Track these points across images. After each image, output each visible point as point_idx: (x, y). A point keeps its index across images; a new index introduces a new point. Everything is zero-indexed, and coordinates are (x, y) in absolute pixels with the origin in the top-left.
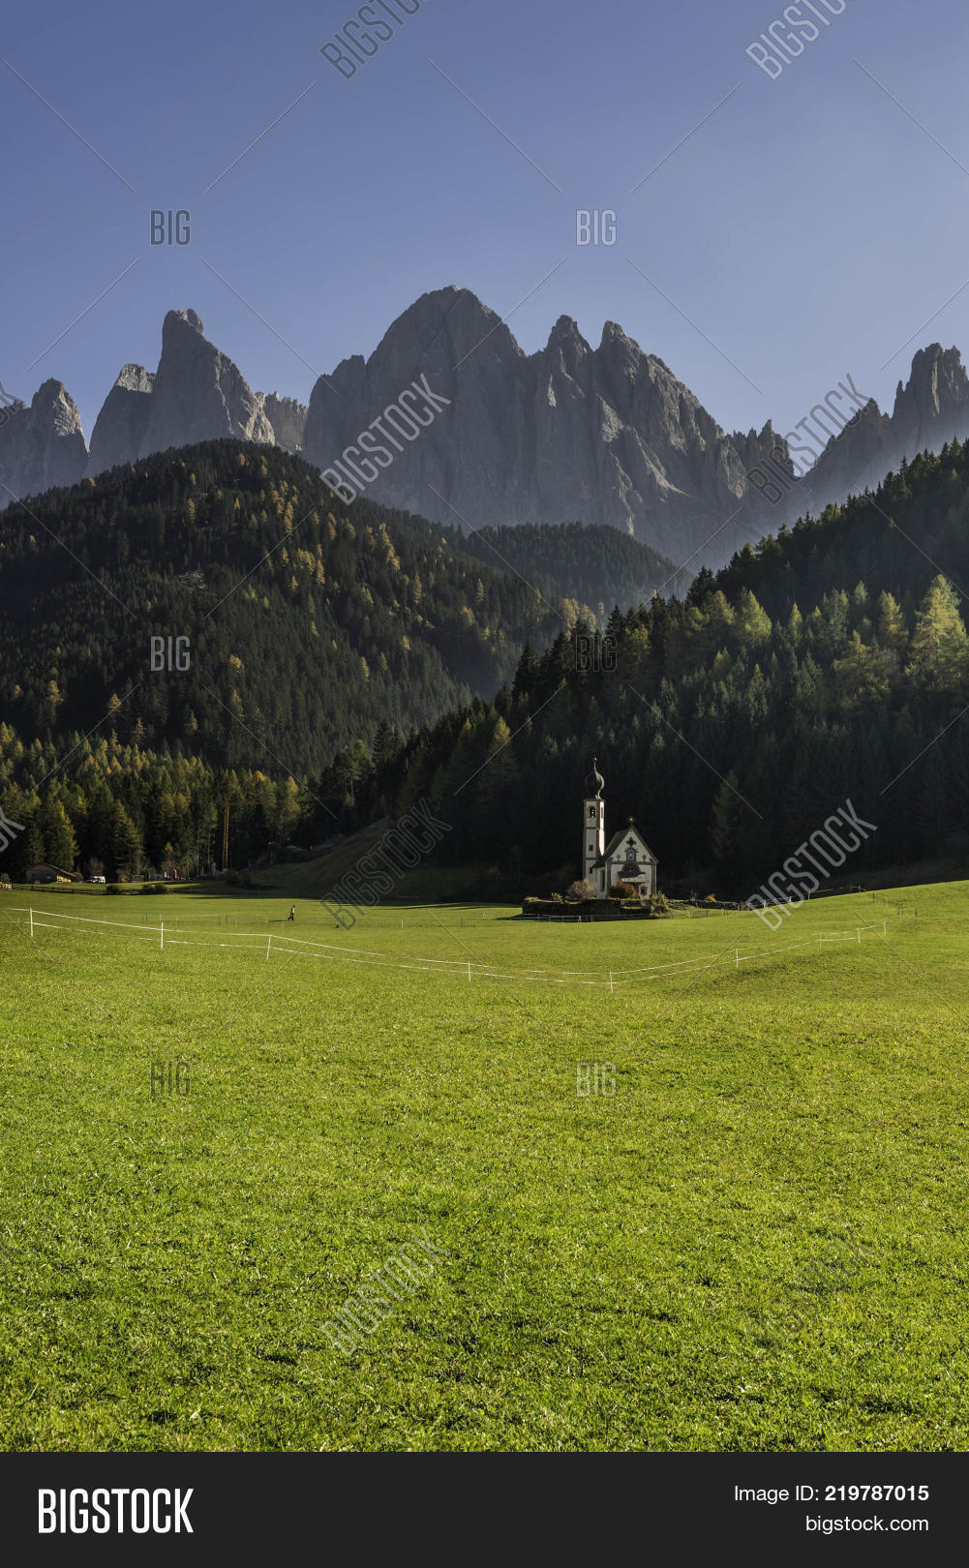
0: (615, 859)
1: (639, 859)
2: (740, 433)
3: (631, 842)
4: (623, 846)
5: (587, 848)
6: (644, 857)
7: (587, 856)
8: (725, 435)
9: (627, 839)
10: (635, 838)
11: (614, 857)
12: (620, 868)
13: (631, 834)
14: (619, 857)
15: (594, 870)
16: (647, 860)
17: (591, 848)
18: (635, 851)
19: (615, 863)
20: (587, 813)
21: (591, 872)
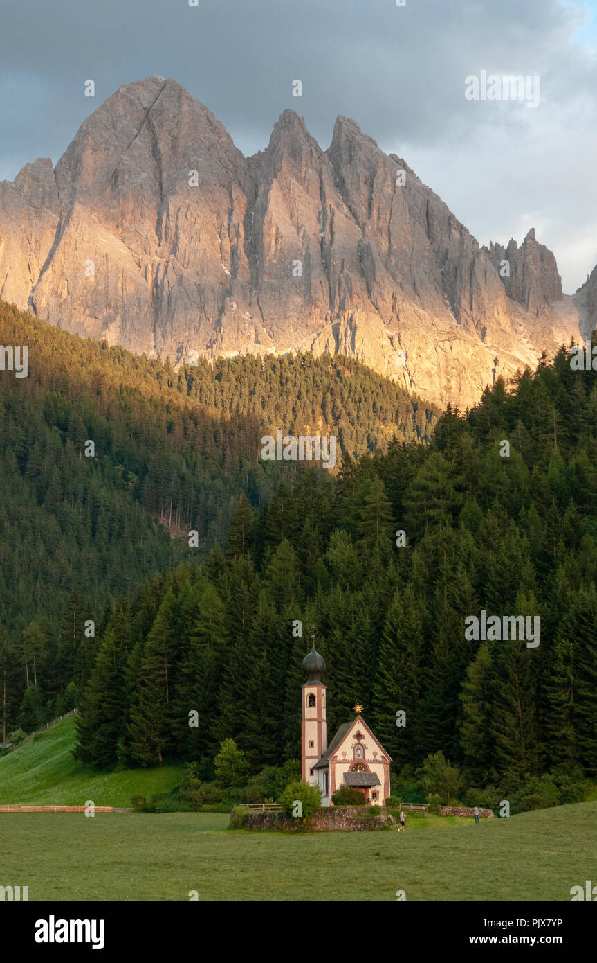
0: (340, 757)
1: (369, 756)
2: (498, 245)
3: (359, 736)
4: (349, 742)
5: (307, 744)
6: (375, 754)
7: (306, 755)
8: (480, 247)
9: (353, 732)
10: (364, 732)
11: (339, 754)
12: (346, 768)
13: (359, 726)
14: (344, 754)
15: (315, 772)
16: (379, 758)
17: (312, 744)
18: (364, 747)
19: (340, 762)
20: (306, 701)
21: (312, 773)
